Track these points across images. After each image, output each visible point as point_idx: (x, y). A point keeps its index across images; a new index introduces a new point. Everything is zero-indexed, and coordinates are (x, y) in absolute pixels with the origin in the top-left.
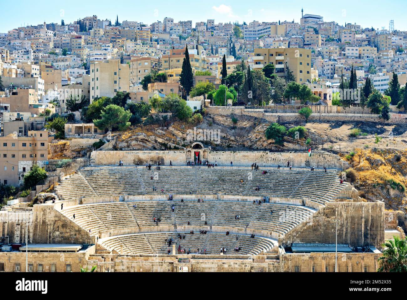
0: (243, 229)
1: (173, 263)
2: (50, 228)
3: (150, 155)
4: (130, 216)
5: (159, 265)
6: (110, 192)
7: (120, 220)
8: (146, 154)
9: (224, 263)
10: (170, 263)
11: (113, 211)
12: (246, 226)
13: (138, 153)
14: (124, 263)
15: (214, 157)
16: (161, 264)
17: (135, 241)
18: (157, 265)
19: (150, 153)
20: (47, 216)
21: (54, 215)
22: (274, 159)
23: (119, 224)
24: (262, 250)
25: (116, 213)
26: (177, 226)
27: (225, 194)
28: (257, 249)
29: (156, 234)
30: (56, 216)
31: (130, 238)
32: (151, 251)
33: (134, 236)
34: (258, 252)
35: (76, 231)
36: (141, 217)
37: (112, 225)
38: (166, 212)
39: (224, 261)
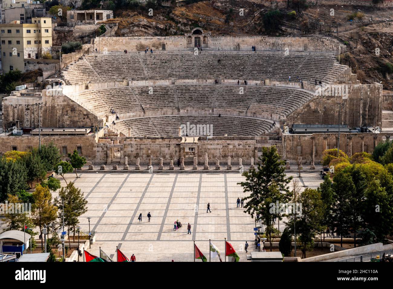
0: (244, 112)
1: (179, 145)
2: (59, 113)
3: (152, 40)
4: (134, 99)
5: (167, 147)
6: (115, 77)
7: (125, 104)
8: (148, 40)
9: (228, 144)
10: (177, 145)
11: (118, 96)
12: (247, 109)
13: (140, 39)
14: (132, 145)
15: (214, 42)
16: (168, 145)
17: (140, 124)
18: (165, 147)
19: (151, 39)
20: (56, 101)
21: (63, 100)
22: (272, 44)
23: (124, 108)
24: (263, 132)
25: (121, 97)
26: (180, 109)
27: (226, 78)
28: (258, 130)
29: (160, 117)
30: (64, 101)
31: (135, 121)
32: (156, 133)
33: (139, 119)
34: (259, 133)
35: (85, 115)
36: (145, 100)
37: (118, 109)
38: (169, 96)
39: (229, 142)
